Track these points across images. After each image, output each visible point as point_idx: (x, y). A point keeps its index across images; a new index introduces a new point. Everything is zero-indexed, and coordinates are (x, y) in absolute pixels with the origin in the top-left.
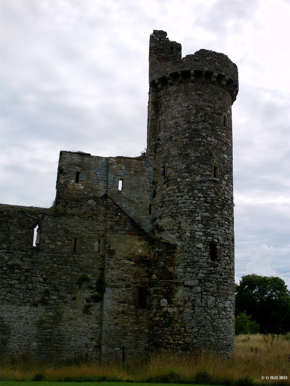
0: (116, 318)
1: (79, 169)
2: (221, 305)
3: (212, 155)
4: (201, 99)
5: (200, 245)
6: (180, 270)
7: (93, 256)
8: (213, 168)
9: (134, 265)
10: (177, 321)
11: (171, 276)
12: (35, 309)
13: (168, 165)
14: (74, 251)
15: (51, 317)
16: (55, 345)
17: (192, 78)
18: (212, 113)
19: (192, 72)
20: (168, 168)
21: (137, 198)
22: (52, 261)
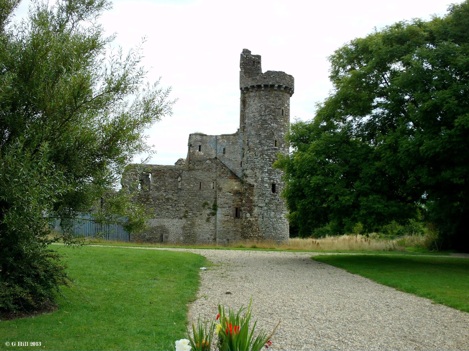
0: (224, 224)
1: (200, 144)
2: (278, 216)
3: (274, 134)
4: (268, 101)
5: (267, 185)
6: (256, 198)
7: (210, 191)
8: (275, 142)
9: (233, 196)
10: (254, 225)
11: (251, 201)
12: (181, 220)
13: (250, 140)
14: (200, 189)
15: (189, 224)
16: (192, 238)
17: (263, 89)
18: (274, 109)
19: (262, 85)
20: (250, 141)
21: (234, 158)
22: (188, 195)
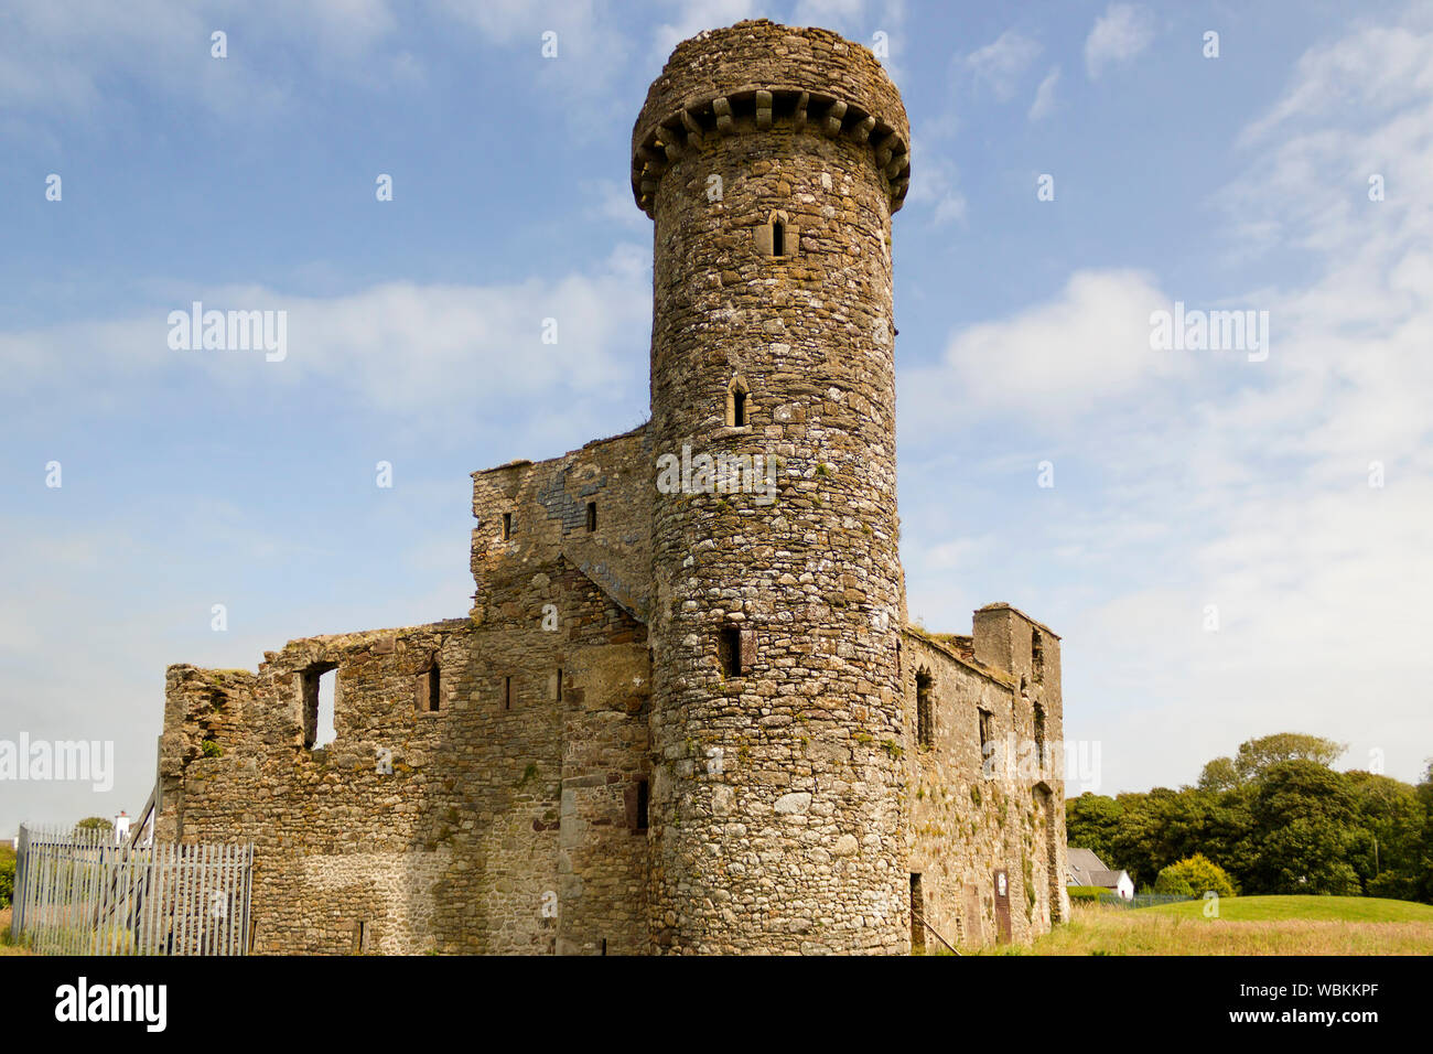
0: (587, 865)
1: (508, 506)
2: (757, 808)
3: (726, 363)
5: (692, 639)
7: (547, 713)
8: (732, 400)
9: (626, 722)
12: (431, 856)
14: (508, 708)
15: (461, 872)
16: (470, 938)
18: (726, 231)
21: (628, 543)
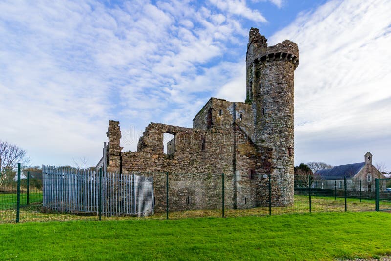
1: (221, 108)
3: (289, 102)
5: (284, 149)
6: (274, 161)
7: (230, 154)
8: (289, 109)
9: (248, 159)
10: (273, 185)
11: (269, 164)
12: (205, 182)
13: (266, 107)
14: (221, 152)
15: (212, 186)
22: (211, 158)
